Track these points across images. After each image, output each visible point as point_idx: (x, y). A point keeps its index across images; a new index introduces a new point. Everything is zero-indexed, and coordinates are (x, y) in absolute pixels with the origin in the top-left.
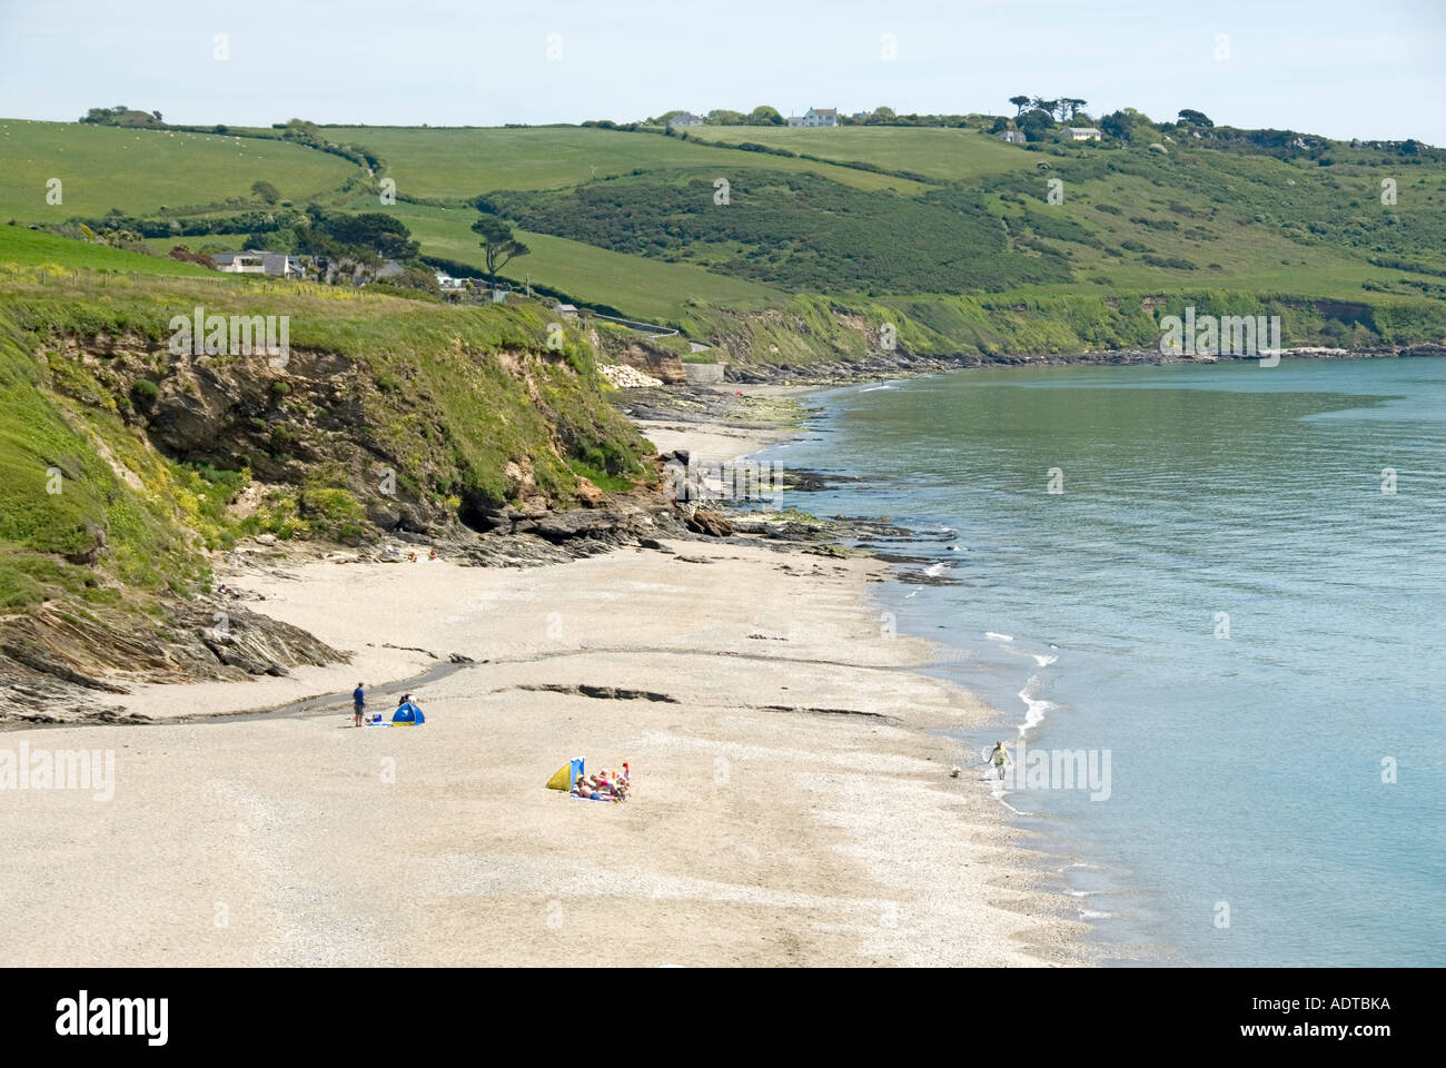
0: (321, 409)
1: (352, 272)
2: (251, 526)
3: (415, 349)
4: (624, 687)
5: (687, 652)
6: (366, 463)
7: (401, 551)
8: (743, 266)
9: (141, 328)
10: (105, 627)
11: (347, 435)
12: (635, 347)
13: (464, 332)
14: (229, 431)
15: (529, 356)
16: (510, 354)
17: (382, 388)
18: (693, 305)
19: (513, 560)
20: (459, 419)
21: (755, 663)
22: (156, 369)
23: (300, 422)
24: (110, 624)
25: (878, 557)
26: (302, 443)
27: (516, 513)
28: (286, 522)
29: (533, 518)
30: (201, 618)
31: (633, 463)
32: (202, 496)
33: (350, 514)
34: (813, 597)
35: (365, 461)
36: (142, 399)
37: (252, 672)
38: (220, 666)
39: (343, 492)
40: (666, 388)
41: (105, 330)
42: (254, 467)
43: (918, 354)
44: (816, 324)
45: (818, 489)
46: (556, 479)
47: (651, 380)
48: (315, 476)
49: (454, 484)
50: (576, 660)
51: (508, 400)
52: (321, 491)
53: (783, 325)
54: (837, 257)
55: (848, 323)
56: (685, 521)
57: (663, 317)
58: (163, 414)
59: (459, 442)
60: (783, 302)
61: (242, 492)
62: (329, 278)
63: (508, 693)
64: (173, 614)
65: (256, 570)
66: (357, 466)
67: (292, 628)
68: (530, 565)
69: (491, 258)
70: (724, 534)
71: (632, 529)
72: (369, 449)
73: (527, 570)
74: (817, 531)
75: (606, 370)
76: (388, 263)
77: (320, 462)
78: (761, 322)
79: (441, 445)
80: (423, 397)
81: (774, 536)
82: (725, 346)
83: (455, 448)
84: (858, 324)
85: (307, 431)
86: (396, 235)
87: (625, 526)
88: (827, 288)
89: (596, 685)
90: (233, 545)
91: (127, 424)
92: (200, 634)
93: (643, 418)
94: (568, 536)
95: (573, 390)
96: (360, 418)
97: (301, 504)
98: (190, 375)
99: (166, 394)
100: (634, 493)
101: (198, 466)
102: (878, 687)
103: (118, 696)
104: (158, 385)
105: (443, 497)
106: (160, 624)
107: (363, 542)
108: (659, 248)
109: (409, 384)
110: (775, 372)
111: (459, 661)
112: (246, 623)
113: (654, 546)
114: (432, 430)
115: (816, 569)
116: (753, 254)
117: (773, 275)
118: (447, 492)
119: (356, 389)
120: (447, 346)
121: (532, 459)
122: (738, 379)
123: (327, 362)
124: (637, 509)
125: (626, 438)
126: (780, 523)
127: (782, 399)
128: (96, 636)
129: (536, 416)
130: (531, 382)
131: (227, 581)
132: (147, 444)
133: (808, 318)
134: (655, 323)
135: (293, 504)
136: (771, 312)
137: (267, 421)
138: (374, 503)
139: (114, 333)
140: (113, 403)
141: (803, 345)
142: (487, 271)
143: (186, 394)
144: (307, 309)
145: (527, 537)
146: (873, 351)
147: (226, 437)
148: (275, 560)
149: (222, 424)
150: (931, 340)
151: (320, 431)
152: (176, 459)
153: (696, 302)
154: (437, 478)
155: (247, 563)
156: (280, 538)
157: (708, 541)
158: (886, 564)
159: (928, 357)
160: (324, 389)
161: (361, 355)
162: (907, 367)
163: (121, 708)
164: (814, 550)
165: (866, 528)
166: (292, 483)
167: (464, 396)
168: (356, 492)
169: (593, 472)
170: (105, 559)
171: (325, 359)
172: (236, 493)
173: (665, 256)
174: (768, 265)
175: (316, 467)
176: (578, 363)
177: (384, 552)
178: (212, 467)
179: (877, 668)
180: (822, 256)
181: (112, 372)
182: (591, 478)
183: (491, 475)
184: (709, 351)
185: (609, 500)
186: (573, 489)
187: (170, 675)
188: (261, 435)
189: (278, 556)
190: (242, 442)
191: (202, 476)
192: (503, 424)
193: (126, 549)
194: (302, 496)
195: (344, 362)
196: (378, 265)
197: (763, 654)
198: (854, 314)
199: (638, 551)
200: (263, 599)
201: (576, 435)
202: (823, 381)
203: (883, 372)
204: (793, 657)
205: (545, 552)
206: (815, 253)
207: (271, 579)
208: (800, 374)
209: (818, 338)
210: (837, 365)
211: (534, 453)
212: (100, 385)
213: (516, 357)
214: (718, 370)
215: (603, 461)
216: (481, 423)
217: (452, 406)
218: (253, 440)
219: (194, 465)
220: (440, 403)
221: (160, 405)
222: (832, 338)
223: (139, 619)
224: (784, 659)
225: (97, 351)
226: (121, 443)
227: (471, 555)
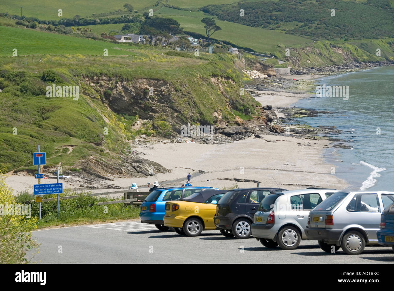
0: (159, 97)
1: (161, 41)
2: (139, 132)
3: (186, 78)
4: (246, 179)
5: (265, 169)
6: (172, 113)
7: (182, 139)
8: (298, 30)
9: (107, 74)
10: (107, 163)
11: (166, 105)
12: (258, 64)
13: (200, 72)
14: (132, 104)
15: (220, 78)
16: (215, 78)
17: (176, 91)
18: (279, 47)
19: (216, 142)
20: (199, 99)
21: (284, 172)
22: (111, 87)
23: (153, 101)
24: (108, 162)
25: (329, 140)
26: (153, 108)
27: (217, 127)
28: (149, 131)
29: (222, 129)
30: (131, 160)
31: (253, 111)
32: (125, 124)
33: (167, 128)
34: (306, 152)
35: (171, 113)
36: (107, 95)
37: (145, 175)
38: (137, 173)
39: (165, 122)
40: (269, 78)
41: (97, 75)
42: (139, 115)
43: (362, 61)
44: (324, 52)
45: (315, 116)
46: (229, 117)
47: (263, 75)
48: (157, 117)
49: (198, 119)
50: (234, 172)
51: (214, 93)
52: (159, 122)
53: (312, 53)
54: (333, 26)
55: (336, 51)
56: (269, 129)
57: (268, 51)
58: (113, 100)
59: (199, 106)
60: (312, 45)
61: (136, 122)
62: (153, 43)
63: (215, 181)
64: (123, 159)
65: (142, 146)
66: (169, 114)
67: (155, 163)
68: (221, 143)
69: (208, 31)
70: (282, 133)
71: (252, 131)
72: (173, 109)
73: (220, 145)
74: (311, 131)
75: (248, 72)
76: (173, 37)
77: (158, 113)
78: (304, 52)
79: (194, 107)
80: (189, 93)
81: (297, 133)
82: (291, 61)
83: (198, 108)
84: (340, 51)
85: (154, 104)
86: (175, 26)
87: (250, 131)
88: (329, 38)
89: (239, 178)
90: (134, 138)
91: (103, 103)
92: (131, 165)
93: (260, 90)
94: (233, 134)
95: (234, 88)
96: (170, 100)
97: (153, 125)
98: (121, 88)
99: (114, 94)
100: (253, 120)
101: (123, 115)
102: (319, 179)
103: (111, 181)
104: (112, 91)
105: (195, 123)
106: (121, 162)
107: (171, 137)
108: (268, 25)
109: (184, 89)
110: (309, 70)
111: (201, 172)
112: (143, 162)
113: (259, 137)
114: (191, 103)
115: (308, 144)
116: (302, 26)
117: (309, 34)
118: (196, 121)
119: (169, 91)
120: (195, 76)
121: (221, 111)
122: (295, 73)
123: (160, 83)
124: (254, 125)
125: (251, 103)
126: (300, 128)
127: (310, 81)
128: (104, 165)
129: (222, 97)
130: (221, 86)
131: (134, 149)
132: (109, 109)
133: (321, 50)
134: (266, 54)
135: (151, 126)
136: (308, 48)
137: (143, 101)
138: (174, 125)
139: (99, 76)
140: (99, 97)
141: (319, 60)
142: (206, 36)
143: (120, 94)
144: (153, 66)
145: (220, 135)
146: (346, 61)
147: (131, 106)
148: (147, 143)
149: (130, 102)
150: (368, 56)
151: (158, 104)
152: (117, 113)
153: (281, 46)
154: (193, 117)
155: (139, 144)
156: (147, 136)
157: (276, 135)
158: (331, 142)
159: (366, 62)
160: (159, 91)
161: (170, 81)
162: (358, 67)
163: (113, 185)
164: (309, 138)
165: (327, 130)
166: (150, 120)
167: (201, 92)
168: (169, 122)
169: (240, 114)
170: (104, 144)
171: (159, 82)
172: (134, 123)
173: (270, 28)
174: (307, 30)
175: (157, 115)
176: (236, 80)
177: (178, 140)
178: (127, 115)
179: (320, 173)
180: (328, 26)
181: (99, 88)
182: (240, 116)
183: (209, 116)
184: (285, 63)
185: (245, 123)
186: (234, 120)
187: (124, 176)
188: (141, 105)
189: (147, 142)
190: (136, 107)
191: (124, 118)
192: (213, 100)
193: (109, 141)
194: (153, 123)
195: (165, 83)
196: (170, 38)
197: (288, 170)
198: (339, 47)
199: (254, 138)
200: (145, 154)
201: (235, 102)
202: (326, 73)
203: (349, 69)
204: (296, 170)
205: (225, 139)
206: (325, 25)
207: (146, 148)
208: (318, 70)
209: (325, 57)
210: (332, 66)
211: (222, 109)
212: (95, 91)
213: (216, 78)
214: (288, 70)
215: (244, 110)
216: (206, 100)
217: (197, 95)
218: (139, 107)
219: (122, 115)
220: (194, 95)
221: (112, 97)
222: (330, 57)
223: (115, 161)
224: (293, 171)
225: (94, 81)
226: (103, 109)
227: (203, 141)
